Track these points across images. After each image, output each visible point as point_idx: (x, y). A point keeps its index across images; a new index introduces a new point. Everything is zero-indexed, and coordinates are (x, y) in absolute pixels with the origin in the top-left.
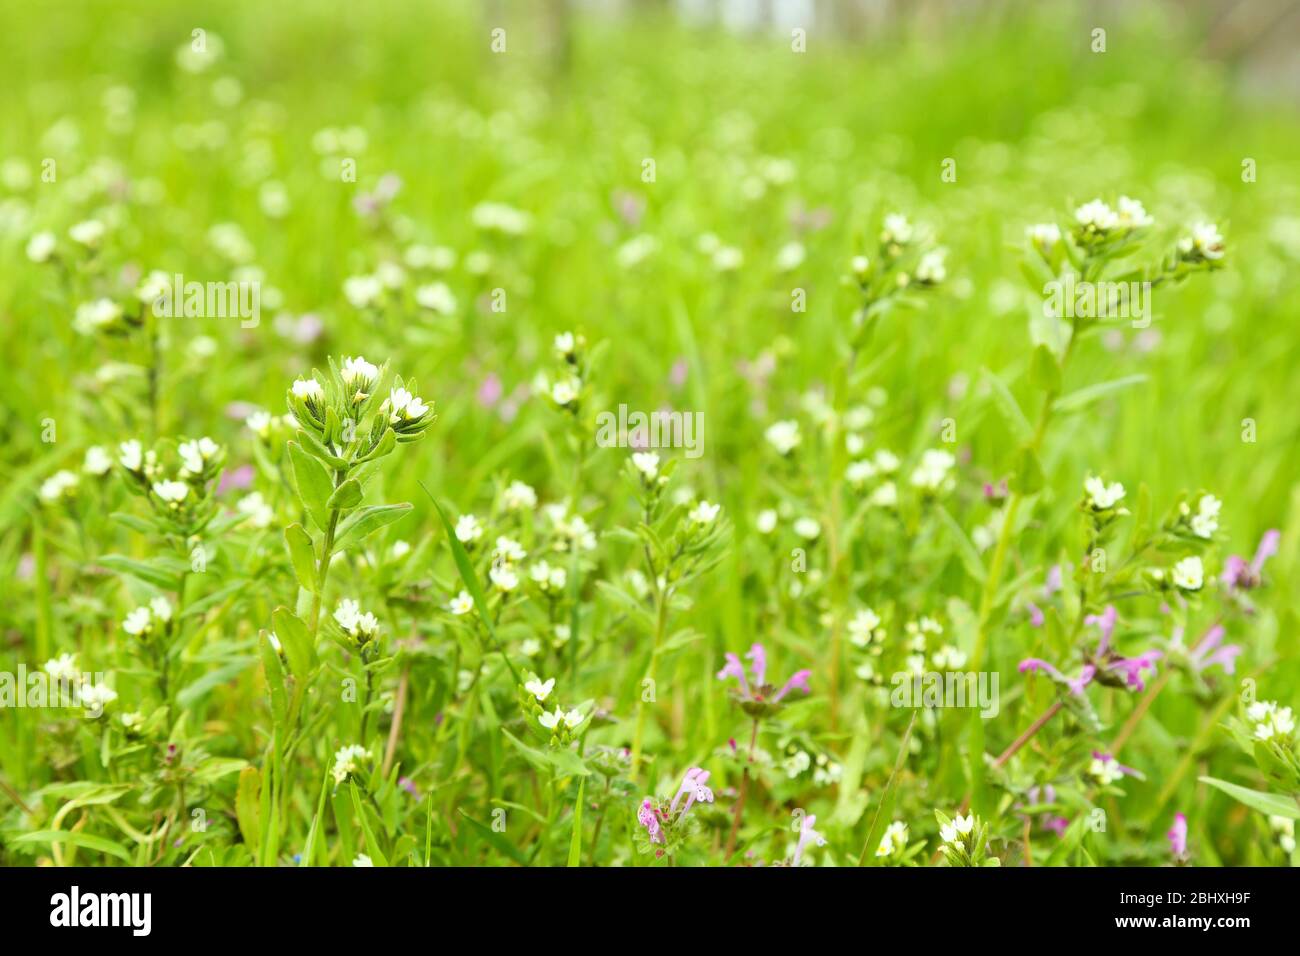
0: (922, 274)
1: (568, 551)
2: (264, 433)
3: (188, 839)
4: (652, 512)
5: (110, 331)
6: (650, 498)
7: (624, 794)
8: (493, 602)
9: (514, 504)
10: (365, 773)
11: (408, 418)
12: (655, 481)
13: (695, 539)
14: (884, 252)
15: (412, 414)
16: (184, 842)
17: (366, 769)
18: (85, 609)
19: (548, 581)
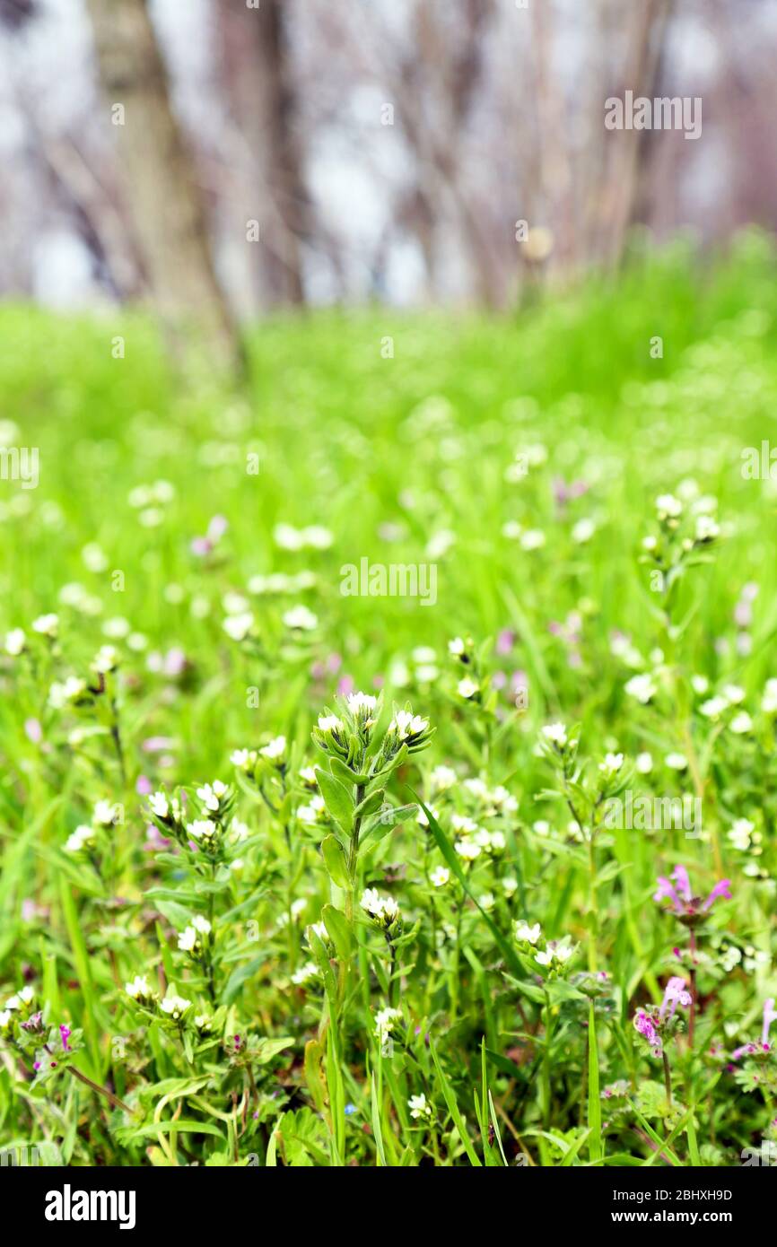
0: (702, 535)
1: (499, 815)
2: (246, 767)
3: (263, 1110)
4: (568, 772)
5: (80, 702)
6: (567, 760)
7: (607, 1009)
8: (465, 869)
9: (442, 786)
10: (401, 1031)
11: (412, 734)
12: (567, 745)
13: (614, 784)
14: (665, 527)
15: (414, 731)
16: (261, 1114)
17: (400, 1027)
18: (114, 936)
19: (491, 844)
